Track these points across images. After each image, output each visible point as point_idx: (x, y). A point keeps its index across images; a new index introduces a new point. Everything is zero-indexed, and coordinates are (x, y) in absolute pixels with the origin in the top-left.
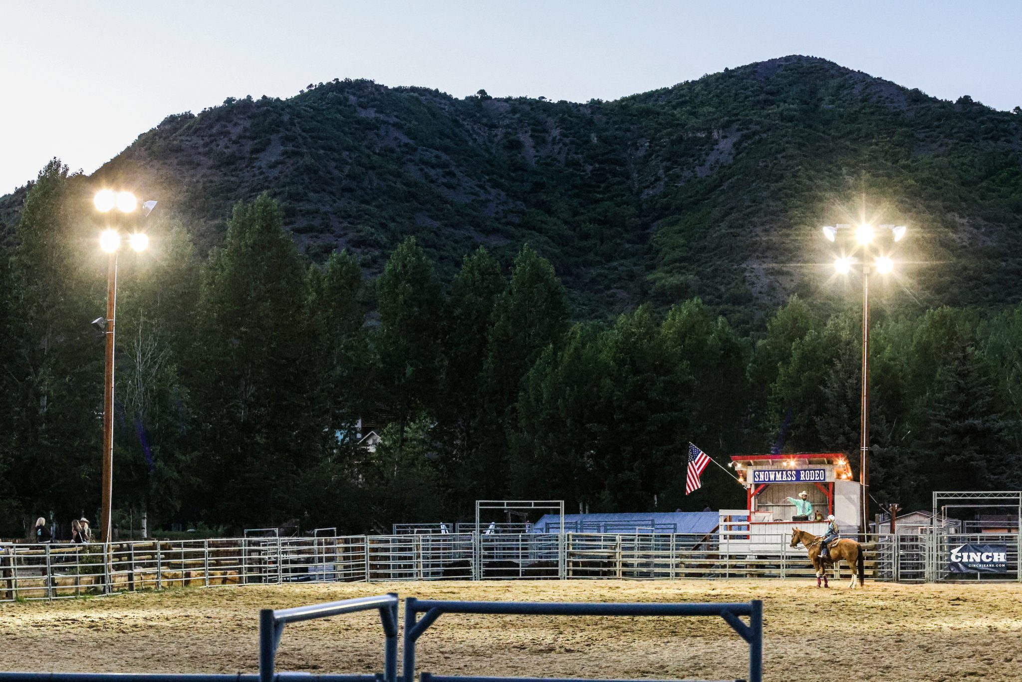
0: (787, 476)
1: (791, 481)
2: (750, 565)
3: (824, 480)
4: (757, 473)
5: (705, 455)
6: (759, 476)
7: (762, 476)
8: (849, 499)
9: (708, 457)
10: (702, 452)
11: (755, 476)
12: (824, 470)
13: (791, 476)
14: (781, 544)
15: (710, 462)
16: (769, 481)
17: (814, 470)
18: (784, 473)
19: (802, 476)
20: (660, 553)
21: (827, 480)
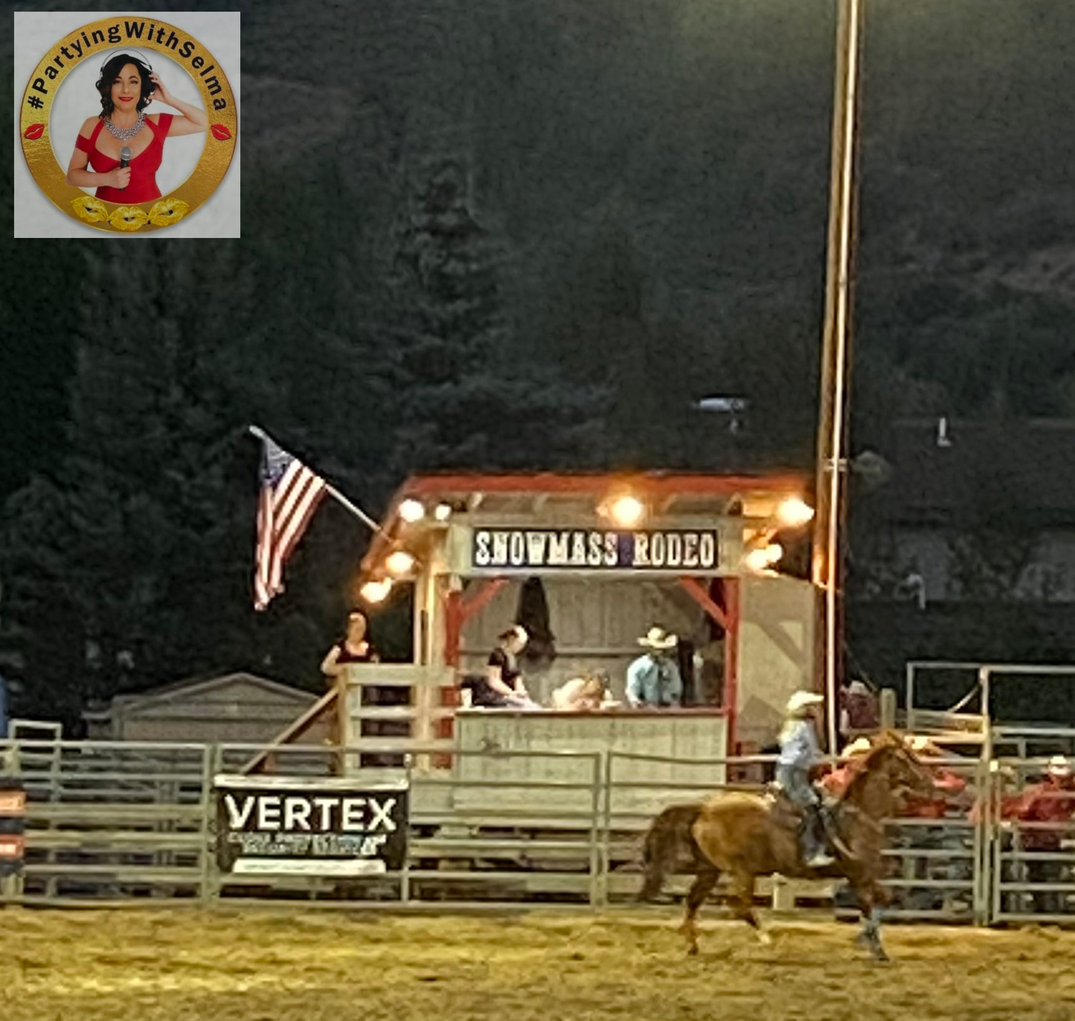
0: (587, 550)
1: (603, 566)
2: (452, 859)
4: (484, 536)
5: (307, 473)
6: (490, 547)
7: (500, 548)
8: (783, 642)
9: (318, 483)
10: (296, 464)
11: (476, 548)
12: (714, 533)
13: (602, 548)
14: (595, 788)
15: (323, 501)
16: (525, 564)
17: (682, 533)
18: (579, 538)
19: (640, 550)
20: (134, 813)
21: (722, 570)
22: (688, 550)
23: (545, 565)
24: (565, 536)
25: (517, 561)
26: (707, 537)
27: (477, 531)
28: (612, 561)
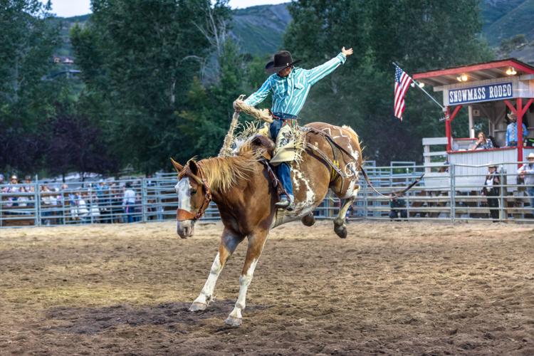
0: (478, 94)
1: (481, 99)
3: (511, 96)
5: (407, 75)
6: (453, 96)
7: (456, 96)
9: (409, 78)
10: (404, 73)
11: (450, 97)
12: (511, 84)
13: (482, 93)
16: (462, 101)
17: (502, 85)
18: (475, 90)
19: (491, 92)
21: (514, 96)
22: (504, 90)
23: (467, 101)
24: (472, 90)
25: (460, 100)
26: (509, 85)
27: (450, 91)
28: (484, 97)
